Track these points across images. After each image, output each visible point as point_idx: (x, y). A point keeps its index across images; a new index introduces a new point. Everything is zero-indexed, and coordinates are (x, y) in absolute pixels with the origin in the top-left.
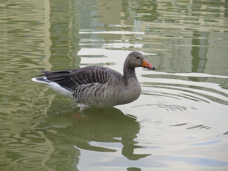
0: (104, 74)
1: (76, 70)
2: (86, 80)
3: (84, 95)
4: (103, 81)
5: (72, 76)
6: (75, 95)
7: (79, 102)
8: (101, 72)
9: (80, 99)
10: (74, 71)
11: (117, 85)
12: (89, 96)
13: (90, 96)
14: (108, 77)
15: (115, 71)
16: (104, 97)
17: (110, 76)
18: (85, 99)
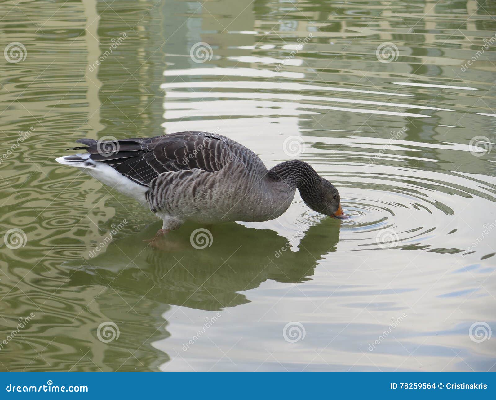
0: (216, 151)
1: (152, 140)
2: (175, 163)
3: (169, 195)
4: (212, 166)
5: (145, 151)
6: (150, 193)
7: (157, 209)
8: (209, 146)
9: (161, 202)
10: (149, 142)
11: (244, 177)
12: (179, 196)
13: (182, 195)
14: (224, 158)
15: (240, 145)
16: (213, 199)
17: (229, 155)
18: (170, 203)
